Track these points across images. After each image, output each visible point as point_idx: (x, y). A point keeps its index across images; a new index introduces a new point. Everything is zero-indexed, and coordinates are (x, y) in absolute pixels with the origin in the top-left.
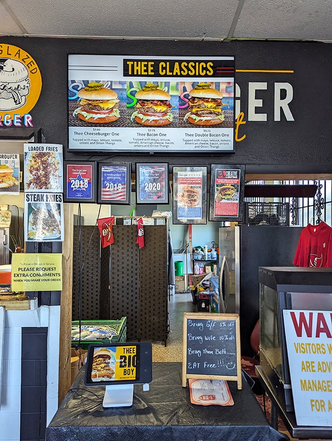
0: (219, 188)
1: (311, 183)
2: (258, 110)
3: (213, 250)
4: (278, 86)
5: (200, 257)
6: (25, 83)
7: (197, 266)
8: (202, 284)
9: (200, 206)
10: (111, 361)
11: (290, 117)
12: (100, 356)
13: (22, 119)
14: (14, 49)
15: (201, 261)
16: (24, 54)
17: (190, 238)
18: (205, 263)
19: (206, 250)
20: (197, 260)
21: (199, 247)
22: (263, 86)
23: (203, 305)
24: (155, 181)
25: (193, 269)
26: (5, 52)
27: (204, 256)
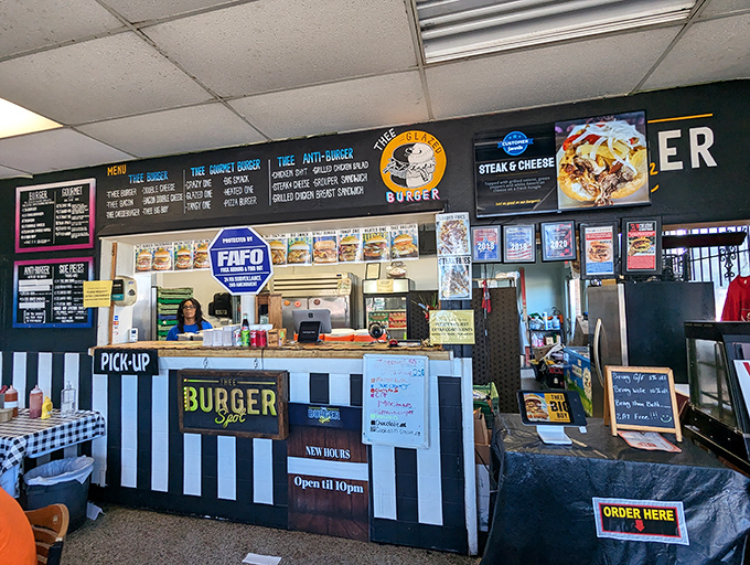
0: (632, 242)
1: (739, 229)
2: (671, 159)
3: (555, 317)
4: (694, 133)
5: (538, 327)
6: (431, 162)
7: (534, 337)
8: (551, 356)
9: (612, 260)
10: (542, 405)
11: (711, 162)
12: (530, 400)
13: (430, 193)
14: (421, 134)
15: (539, 331)
16: (429, 136)
17: (524, 304)
18: (544, 333)
19: (546, 318)
20: (535, 330)
21: (537, 314)
22: (677, 134)
23: (556, 381)
24: (562, 238)
25: (531, 342)
26: (413, 138)
27: (543, 325)
